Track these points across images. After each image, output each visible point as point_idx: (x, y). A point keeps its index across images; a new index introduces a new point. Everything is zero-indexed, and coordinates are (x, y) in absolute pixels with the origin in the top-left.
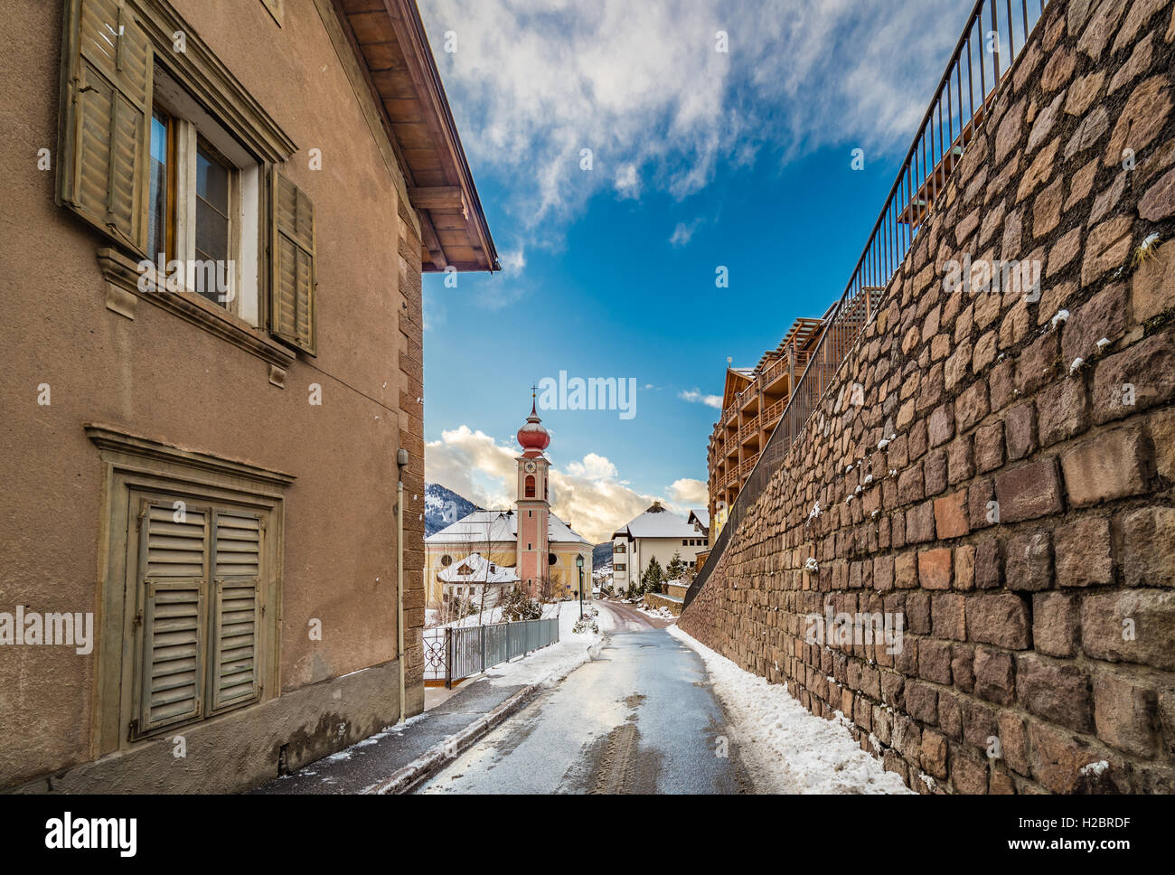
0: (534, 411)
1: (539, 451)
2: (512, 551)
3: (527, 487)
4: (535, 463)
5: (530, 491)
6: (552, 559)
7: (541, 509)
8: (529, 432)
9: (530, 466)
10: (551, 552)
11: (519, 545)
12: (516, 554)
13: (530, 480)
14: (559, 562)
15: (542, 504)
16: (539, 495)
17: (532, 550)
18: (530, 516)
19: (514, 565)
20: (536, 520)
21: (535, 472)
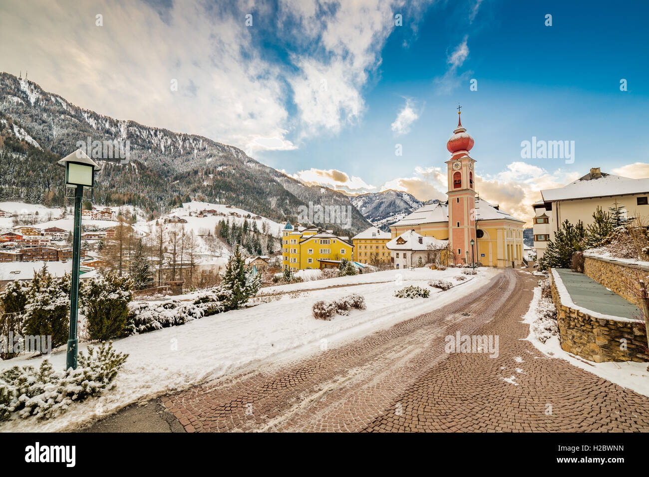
0: (460, 124)
1: (466, 152)
2: (446, 229)
3: (455, 181)
4: (461, 161)
5: (457, 183)
6: (480, 234)
7: (467, 196)
8: (455, 141)
9: (457, 165)
10: (478, 228)
11: (450, 224)
12: (448, 232)
13: (458, 175)
14: (485, 236)
15: (467, 192)
16: (465, 184)
17: (460, 227)
18: (458, 202)
19: (447, 239)
20: (463, 205)
21: (461, 168)
